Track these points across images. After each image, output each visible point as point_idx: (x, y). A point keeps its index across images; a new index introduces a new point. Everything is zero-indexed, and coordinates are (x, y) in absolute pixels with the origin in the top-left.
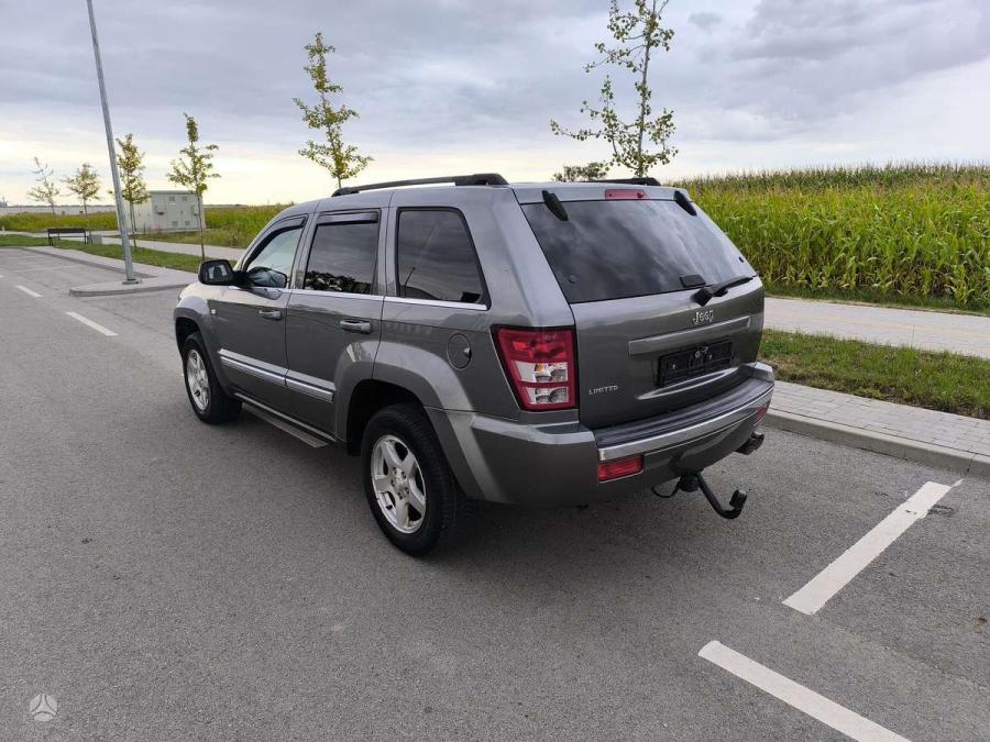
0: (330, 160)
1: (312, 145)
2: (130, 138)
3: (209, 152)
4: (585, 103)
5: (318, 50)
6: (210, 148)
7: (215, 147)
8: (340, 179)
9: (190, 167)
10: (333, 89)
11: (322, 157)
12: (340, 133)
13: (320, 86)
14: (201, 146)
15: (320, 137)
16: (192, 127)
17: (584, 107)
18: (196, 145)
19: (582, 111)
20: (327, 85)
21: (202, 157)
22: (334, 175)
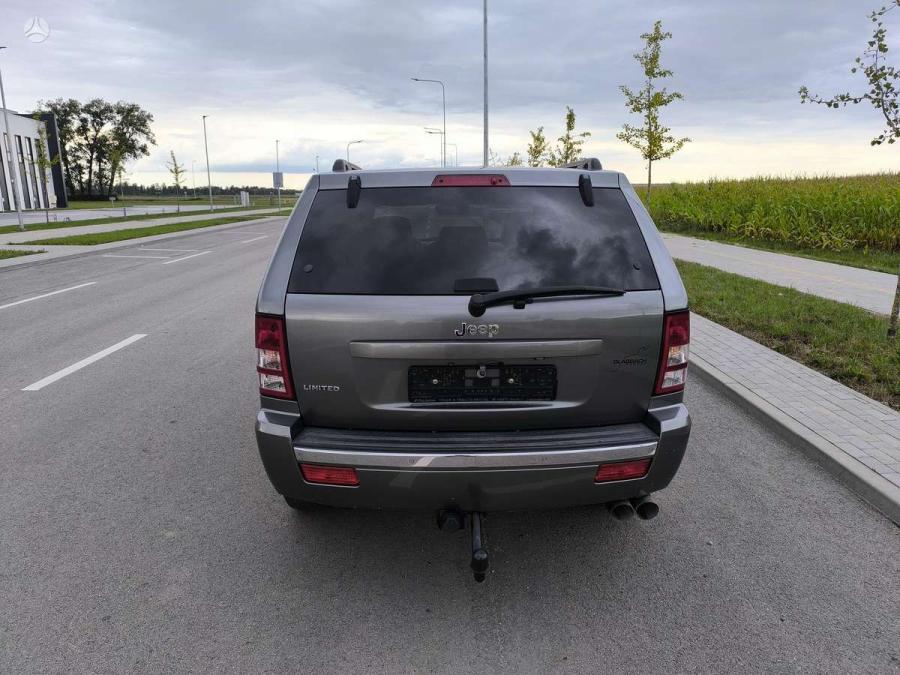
0: (645, 143)
1: (627, 129)
2: (541, 130)
3: (582, 138)
4: (858, 60)
5: (655, 39)
6: (584, 135)
7: (588, 134)
8: (651, 160)
9: (563, 153)
10: (663, 74)
11: (637, 139)
12: (657, 115)
13: (650, 73)
14: (575, 134)
15: (639, 121)
16: (571, 118)
17: (857, 65)
18: (571, 133)
19: (854, 71)
20: (656, 71)
21: (575, 143)
22: (646, 156)
